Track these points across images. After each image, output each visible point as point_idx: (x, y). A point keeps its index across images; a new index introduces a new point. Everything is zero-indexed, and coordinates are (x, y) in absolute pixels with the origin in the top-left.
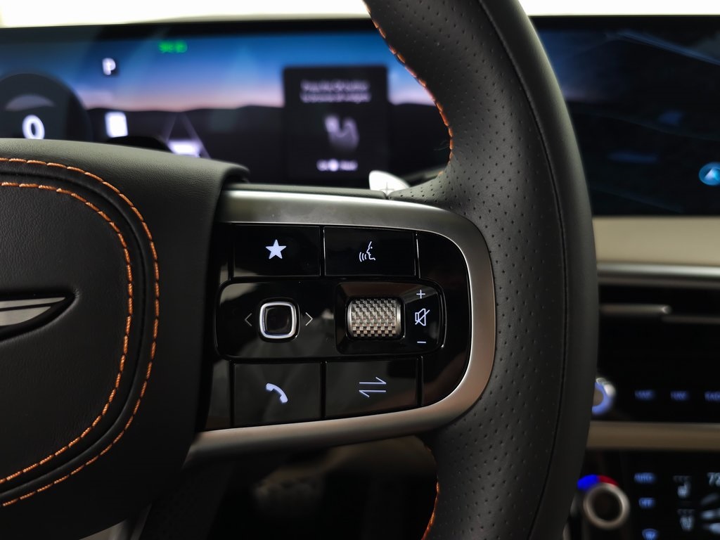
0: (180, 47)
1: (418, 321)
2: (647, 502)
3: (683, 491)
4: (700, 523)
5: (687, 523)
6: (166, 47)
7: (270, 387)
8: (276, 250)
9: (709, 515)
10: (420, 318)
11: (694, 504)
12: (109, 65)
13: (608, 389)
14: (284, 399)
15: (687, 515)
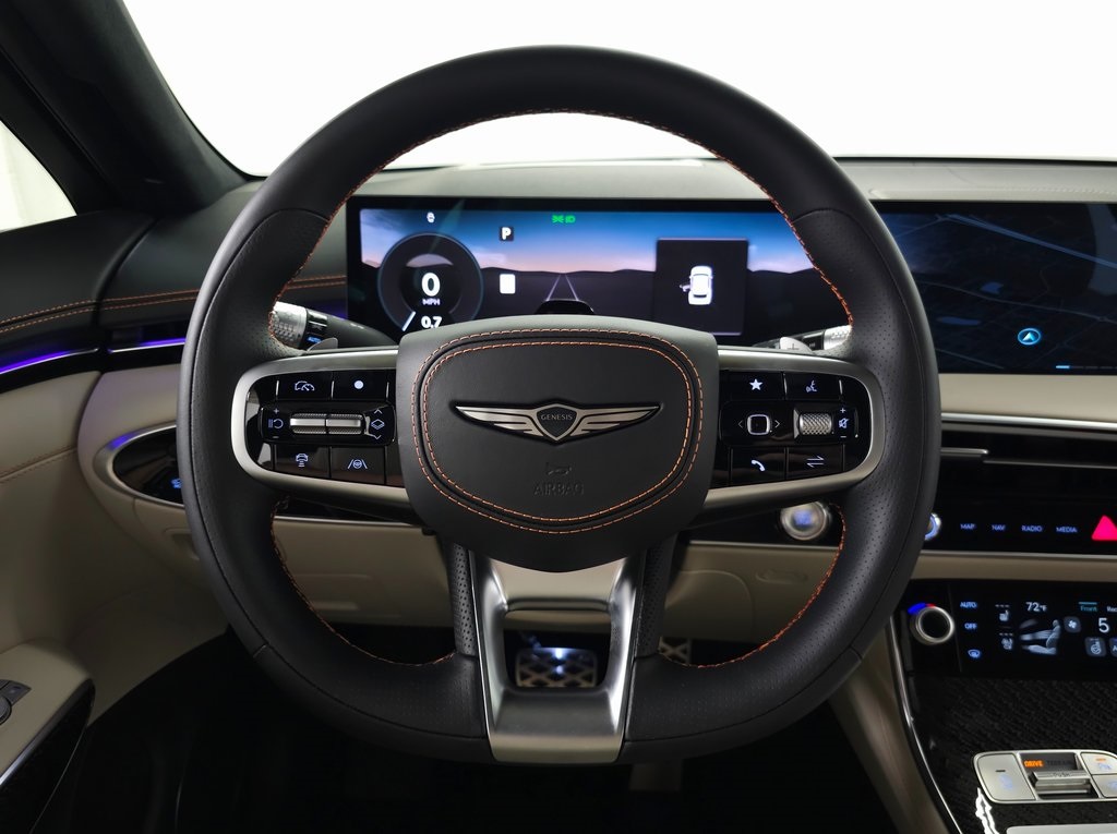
0: (570, 219)
1: (841, 425)
2: (971, 626)
3: (1004, 617)
4: (1018, 643)
5: (1008, 644)
6: (557, 218)
7: (754, 462)
8: (756, 385)
9: (1027, 637)
10: (843, 423)
11: (1014, 628)
12: (506, 232)
13: (937, 521)
14: (762, 469)
15: (1008, 638)
